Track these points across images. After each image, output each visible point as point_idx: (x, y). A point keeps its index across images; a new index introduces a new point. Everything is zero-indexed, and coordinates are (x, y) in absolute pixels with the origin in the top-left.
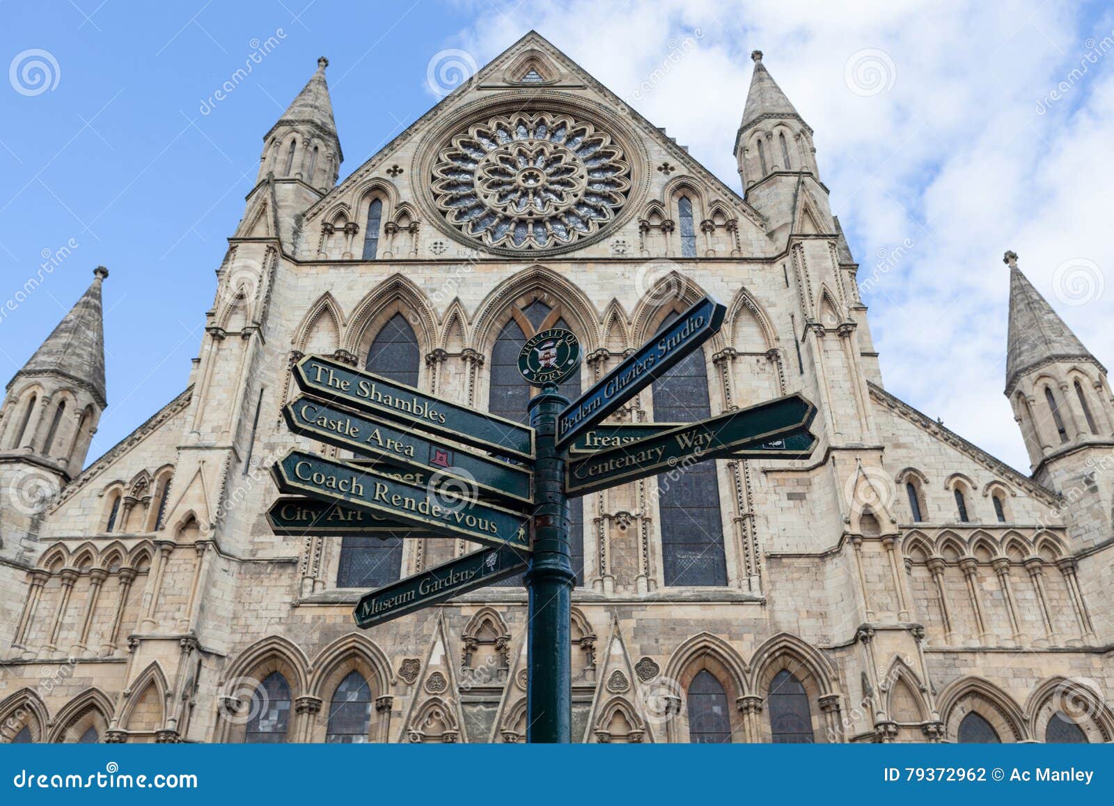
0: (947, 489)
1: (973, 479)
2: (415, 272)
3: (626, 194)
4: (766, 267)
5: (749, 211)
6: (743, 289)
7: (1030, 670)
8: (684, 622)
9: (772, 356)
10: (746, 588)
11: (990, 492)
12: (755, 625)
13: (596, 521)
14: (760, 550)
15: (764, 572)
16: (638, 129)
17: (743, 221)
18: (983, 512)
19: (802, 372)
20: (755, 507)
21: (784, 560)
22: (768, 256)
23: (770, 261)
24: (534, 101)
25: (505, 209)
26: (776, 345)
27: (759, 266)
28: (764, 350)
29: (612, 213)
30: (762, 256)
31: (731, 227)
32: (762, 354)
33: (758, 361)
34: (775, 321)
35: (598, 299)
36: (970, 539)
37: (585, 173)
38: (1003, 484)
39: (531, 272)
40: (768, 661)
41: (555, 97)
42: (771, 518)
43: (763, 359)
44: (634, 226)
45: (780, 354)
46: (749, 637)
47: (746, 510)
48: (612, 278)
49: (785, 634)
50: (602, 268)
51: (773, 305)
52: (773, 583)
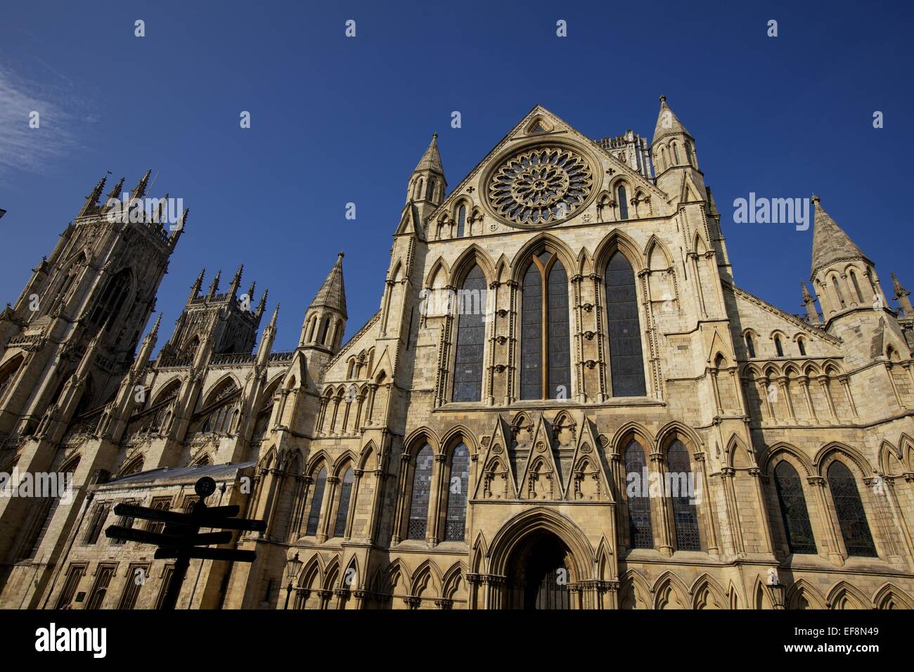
0: (771, 339)
1: (787, 332)
2: (483, 242)
3: (590, 188)
4: (667, 221)
5: (656, 190)
6: (654, 235)
7: (818, 438)
8: (622, 416)
9: (670, 270)
10: (655, 397)
11: (796, 339)
12: (659, 416)
13: (577, 365)
14: (663, 377)
15: (665, 389)
16: (595, 152)
17: (654, 197)
18: (791, 350)
19: (686, 279)
20: (660, 355)
21: (675, 382)
22: (668, 215)
23: (669, 218)
24: (540, 143)
25: (527, 203)
26: (672, 265)
27: (663, 221)
28: (666, 268)
29: (582, 199)
30: (664, 215)
31: (647, 200)
32: (665, 270)
33: (662, 274)
34: (672, 251)
35: (575, 248)
36: (784, 366)
37: (568, 179)
38: (805, 334)
39: (540, 237)
40: (667, 435)
41: (551, 139)
42: (668, 360)
43: (665, 273)
44: (594, 205)
45: (675, 270)
46: (656, 423)
47: (655, 357)
48: (582, 236)
49: (675, 421)
50: (577, 230)
51: (671, 242)
52: (669, 394)
